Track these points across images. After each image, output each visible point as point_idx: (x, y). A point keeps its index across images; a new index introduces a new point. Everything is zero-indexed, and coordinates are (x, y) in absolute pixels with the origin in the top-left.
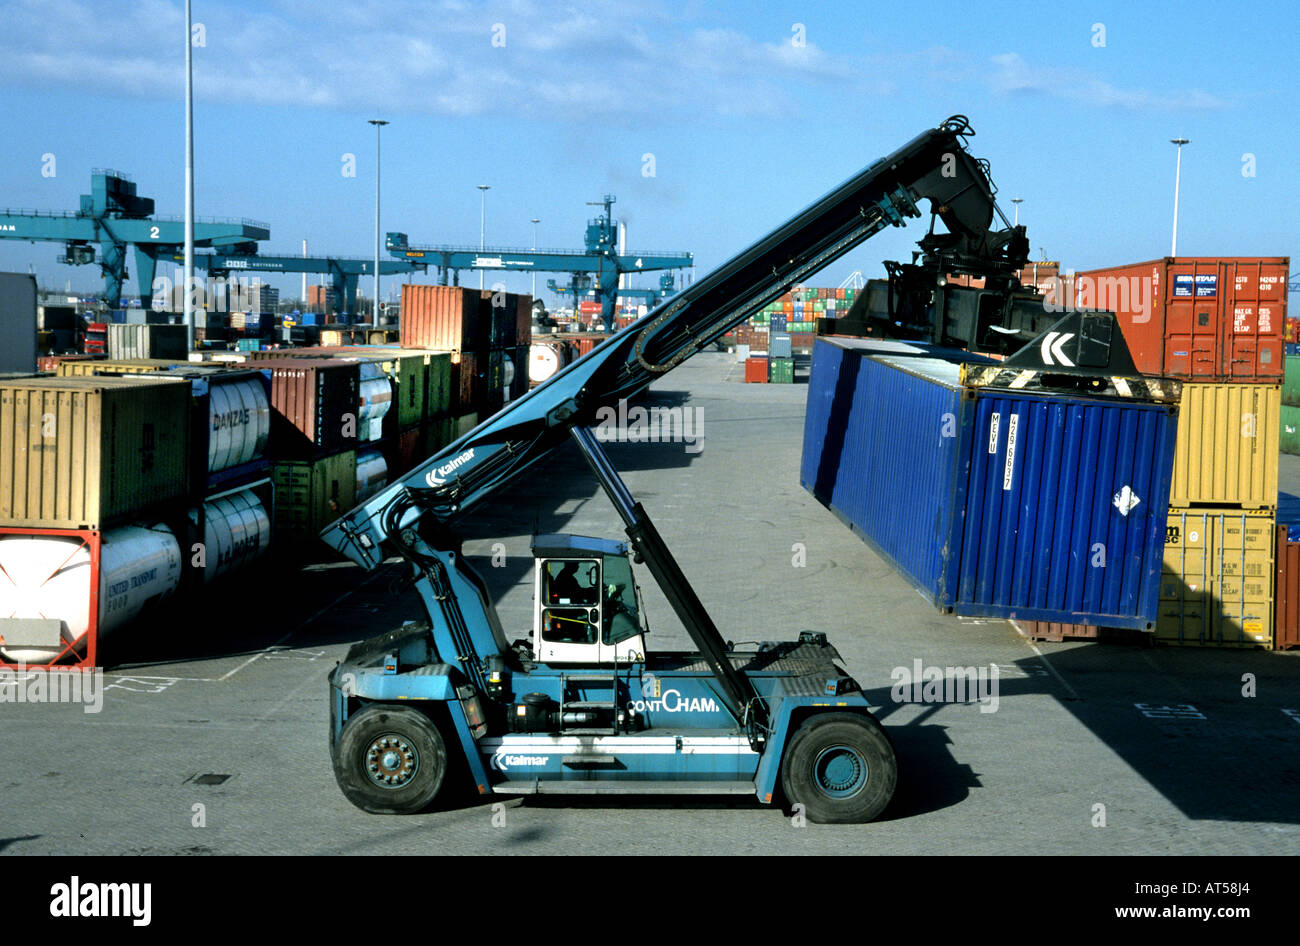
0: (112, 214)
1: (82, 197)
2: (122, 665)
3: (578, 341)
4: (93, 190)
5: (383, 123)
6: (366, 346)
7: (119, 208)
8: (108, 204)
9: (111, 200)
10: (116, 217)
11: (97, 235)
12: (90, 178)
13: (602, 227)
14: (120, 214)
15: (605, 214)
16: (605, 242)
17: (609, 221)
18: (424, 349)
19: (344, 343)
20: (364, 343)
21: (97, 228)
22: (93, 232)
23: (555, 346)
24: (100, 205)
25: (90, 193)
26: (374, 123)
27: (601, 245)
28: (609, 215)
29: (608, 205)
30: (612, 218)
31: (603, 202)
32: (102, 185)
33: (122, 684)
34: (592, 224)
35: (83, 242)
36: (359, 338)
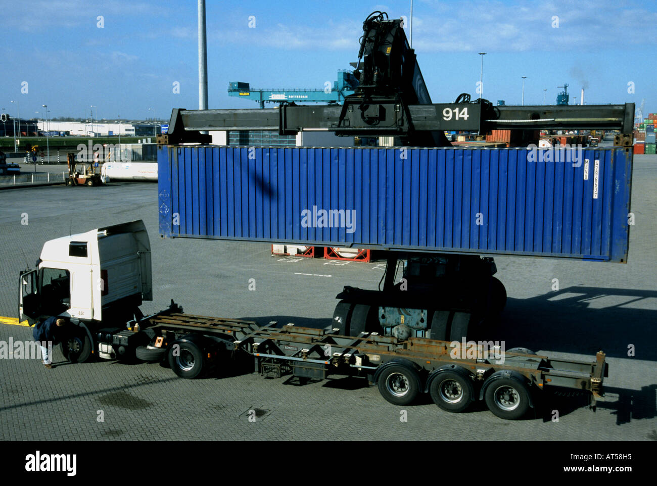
0: (346, 88)
1: (335, 82)
2: (379, 260)
3: (560, 138)
4: (338, 78)
5: (484, 54)
6: (475, 141)
7: (349, 86)
8: (344, 85)
9: (346, 82)
10: (347, 90)
11: (339, 98)
12: (337, 74)
13: (563, 95)
14: (349, 88)
15: (564, 91)
16: (564, 101)
17: (566, 93)
18: (495, 142)
19: (466, 141)
20: (474, 140)
21: (339, 95)
22: (337, 97)
23: (550, 140)
24: (341, 86)
25: (337, 80)
26: (481, 54)
27: (562, 102)
28: (566, 91)
29: (565, 87)
30: (567, 92)
31: (564, 86)
32: (342, 76)
33: (379, 267)
34: (560, 94)
35: (334, 101)
36: (472, 139)
